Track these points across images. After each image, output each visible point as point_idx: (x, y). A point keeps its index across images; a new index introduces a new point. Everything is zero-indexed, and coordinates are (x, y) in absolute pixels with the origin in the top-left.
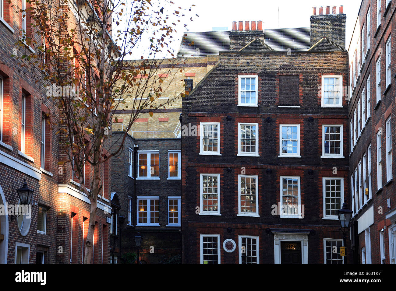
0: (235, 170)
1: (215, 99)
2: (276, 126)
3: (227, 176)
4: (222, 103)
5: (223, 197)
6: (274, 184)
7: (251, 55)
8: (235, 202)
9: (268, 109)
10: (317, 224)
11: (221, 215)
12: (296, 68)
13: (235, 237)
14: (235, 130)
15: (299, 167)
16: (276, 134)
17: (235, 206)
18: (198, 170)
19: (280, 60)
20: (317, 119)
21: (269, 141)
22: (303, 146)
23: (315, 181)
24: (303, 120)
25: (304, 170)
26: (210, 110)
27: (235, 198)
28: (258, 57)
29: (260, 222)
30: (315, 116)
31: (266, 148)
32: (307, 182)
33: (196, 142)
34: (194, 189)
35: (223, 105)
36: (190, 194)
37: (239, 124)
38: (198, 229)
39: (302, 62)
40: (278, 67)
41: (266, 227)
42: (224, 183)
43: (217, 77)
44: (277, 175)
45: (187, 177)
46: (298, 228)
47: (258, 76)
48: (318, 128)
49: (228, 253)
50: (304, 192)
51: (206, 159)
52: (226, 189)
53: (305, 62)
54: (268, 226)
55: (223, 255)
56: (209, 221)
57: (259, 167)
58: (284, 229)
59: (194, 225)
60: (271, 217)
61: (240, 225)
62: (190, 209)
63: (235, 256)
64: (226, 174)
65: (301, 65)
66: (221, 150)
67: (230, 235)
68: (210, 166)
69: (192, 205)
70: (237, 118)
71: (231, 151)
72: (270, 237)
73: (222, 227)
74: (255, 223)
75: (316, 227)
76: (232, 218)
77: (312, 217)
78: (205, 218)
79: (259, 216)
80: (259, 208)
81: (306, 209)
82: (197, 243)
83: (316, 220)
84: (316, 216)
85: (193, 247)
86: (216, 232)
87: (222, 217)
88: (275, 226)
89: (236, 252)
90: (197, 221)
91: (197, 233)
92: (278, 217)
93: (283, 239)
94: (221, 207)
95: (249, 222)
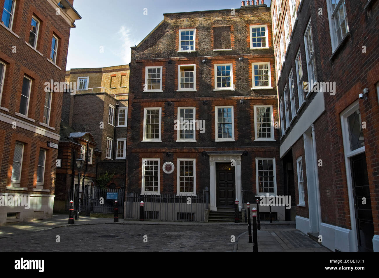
0: (175, 103)
2: (212, 65)
3: (167, 109)
4: (164, 51)
5: (164, 126)
6: (210, 114)
7: (190, 15)
8: (174, 130)
9: (204, 53)
10: (249, 146)
11: (161, 141)
12: (228, 21)
13: (174, 160)
14: (175, 71)
15: (232, 98)
16: (212, 72)
18: (142, 105)
19: (214, 16)
20: (247, 59)
21: (205, 78)
22: (236, 81)
23: (247, 109)
24: (235, 60)
25: (236, 100)
26: (154, 57)
28: (195, 15)
29: (196, 147)
30: (245, 56)
31: (203, 84)
32: (240, 111)
34: (138, 121)
35: (166, 52)
37: (179, 66)
38: (140, 154)
40: (213, 21)
41: (203, 150)
42: (165, 114)
44: (212, 106)
45: (132, 111)
46: (232, 150)
47: (196, 29)
48: (249, 65)
49: (167, 174)
50: (237, 119)
51: (150, 95)
54: (204, 150)
55: (163, 176)
56: (150, 147)
57: (196, 100)
58: (219, 151)
59: (138, 151)
60: (207, 141)
61: (178, 150)
62: (134, 137)
63: (174, 177)
64: (166, 107)
65: (232, 19)
66: (163, 87)
67: (169, 158)
68: (153, 101)
69: (136, 134)
70: (178, 62)
71: (172, 88)
72: (206, 159)
73: (162, 152)
74: (192, 147)
75: (249, 148)
76: (171, 144)
77: (245, 140)
78: (147, 145)
79: (196, 141)
80: (196, 134)
81: (239, 133)
82: (139, 166)
83: (249, 143)
84: (249, 139)
85: (135, 170)
86: (156, 156)
87: (162, 143)
88: (211, 149)
89: (175, 173)
90: (140, 147)
91: (140, 157)
92: (213, 142)
93: (218, 160)
94: (161, 135)
95: (186, 147)
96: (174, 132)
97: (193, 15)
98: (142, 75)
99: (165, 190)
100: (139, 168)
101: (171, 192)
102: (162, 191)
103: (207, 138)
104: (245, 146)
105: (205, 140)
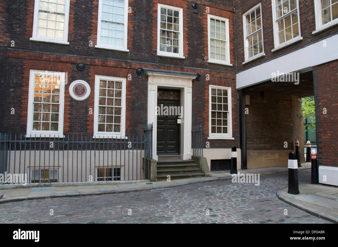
6: (150, 13)
8: (92, 28)
10: (201, 68)
11: (68, 43)
13: (90, 78)
17: (91, 34)
23: (199, 17)
29: (128, 59)
32: (190, 17)
38: (26, 62)
41: (138, 66)
49: (77, 101)
54: (141, 65)
55: (69, 103)
56: (46, 52)
58: (163, 70)
59: (20, 55)
60: (145, 54)
61: (99, 61)
62: (14, 29)
63: (89, 106)
67: (81, 74)
69: (18, 24)
72: (142, 81)
73: (69, 62)
74: (121, 60)
75: (202, 71)
76: (86, 50)
77: (197, 59)
78: (41, 46)
79: (128, 51)
80: (128, 40)
81: (189, 48)
82: (23, 84)
83: (201, 63)
84: (201, 58)
85: (14, 90)
86: (58, 68)
87: (70, 48)
88: (150, 66)
89: (91, 100)
90: (25, 49)
91: (25, 68)
92: (154, 55)
93: (162, 83)
94: (69, 33)
95: (112, 58)
96: (92, 32)
99: (73, 128)
100: (23, 88)
101: (83, 131)
102: (67, 131)
103: (145, 48)
104: (197, 68)
105: (141, 51)
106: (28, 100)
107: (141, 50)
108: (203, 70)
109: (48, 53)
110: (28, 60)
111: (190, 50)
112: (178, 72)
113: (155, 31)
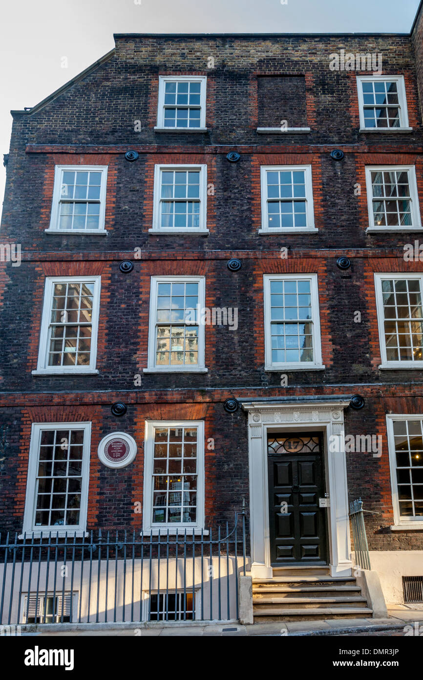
0: (144, 265)
1: (97, 119)
2: (252, 169)
3: (121, 281)
4: (114, 126)
5: (107, 329)
6: (248, 295)
7: (191, 42)
8: (139, 340)
9: (233, 137)
10: (366, 383)
11: (97, 372)
12: (296, 63)
13: (135, 427)
14: (146, 180)
15: (313, 253)
16: (253, 185)
17: (137, 350)
18: (40, 269)
19: (259, 49)
20: (352, 155)
21: (234, 200)
22: (322, 209)
23: (354, 283)
24: (320, 157)
25: (326, 259)
26: (84, 141)
27: (139, 331)
28: (207, 44)
29: (207, 386)
30: (347, 148)
31: (227, 215)
32: (335, 287)
33: (41, 207)
34: (24, 313)
35: (119, 129)
36: (12, 326)
37: (158, 167)
38: (26, 412)
39: (309, 53)
40: (255, 60)
41: (226, 395)
42: (112, 296)
43: (108, 80)
44: (254, 273)
45: (7, 285)
46: (315, 394)
47: (206, 77)
48: (357, 171)
49: (113, 470)
50: (328, 309)
51: (65, 242)
52: (115, 311)
53: (316, 53)
54: (232, 393)
56: (60, 390)
57: (207, 257)
58: (278, 398)
59: (17, 401)
60: (240, 371)
61: (150, 395)
62: (9, 361)
63: (134, 478)
64: (116, 277)
65: (308, 59)
66: (106, 222)
67: (120, 421)
68: (74, 259)
69: (15, 352)
70: (153, 155)
71: (133, 225)
72: (236, 422)
73: (97, 402)
74: (193, 389)
75: (366, 389)
76: (128, 378)
77: (354, 365)
78: (50, 383)
79: (206, 370)
80: (205, 351)
81: (334, 347)
82: (21, 448)
83: (364, 373)
84: (363, 362)
85: (6, 459)
86: (79, 416)
87: (100, 379)
88: (251, 393)
89: (137, 466)
90: (24, 390)
91: (23, 421)
92: (259, 371)
93: (276, 422)
94: (98, 355)
95: (175, 387)
96: (138, 347)
97: (198, 44)
98: (44, 187)
99: (104, 519)
100: (19, 455)
101: (123, 524)
102: (93, 524)
103: (240, 362)
104: (355, 383)
105: (232, 368)
106: (27, 475)
107: (232, 365)
108: (368, 386)
109: (63, 392)
110: (28, 408)
111: (337, 350)
112: (312, 397)
113: (259, 327)
